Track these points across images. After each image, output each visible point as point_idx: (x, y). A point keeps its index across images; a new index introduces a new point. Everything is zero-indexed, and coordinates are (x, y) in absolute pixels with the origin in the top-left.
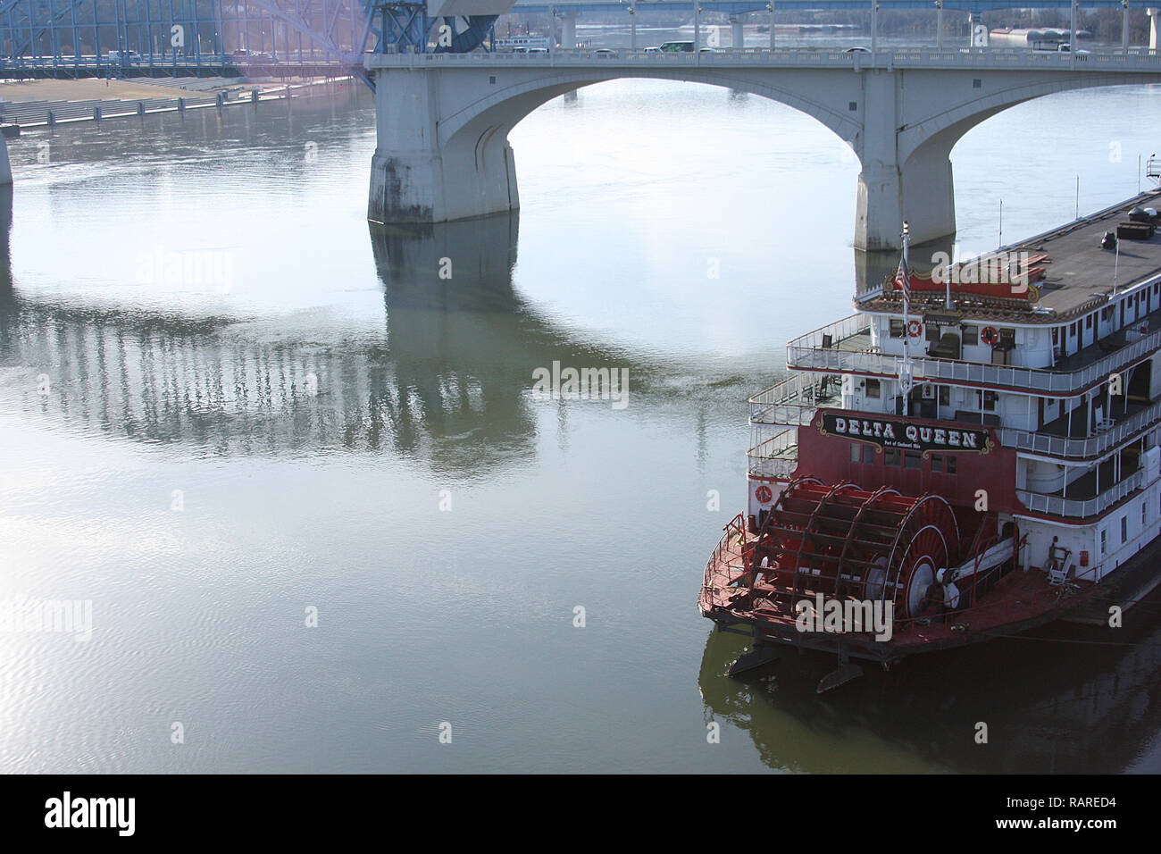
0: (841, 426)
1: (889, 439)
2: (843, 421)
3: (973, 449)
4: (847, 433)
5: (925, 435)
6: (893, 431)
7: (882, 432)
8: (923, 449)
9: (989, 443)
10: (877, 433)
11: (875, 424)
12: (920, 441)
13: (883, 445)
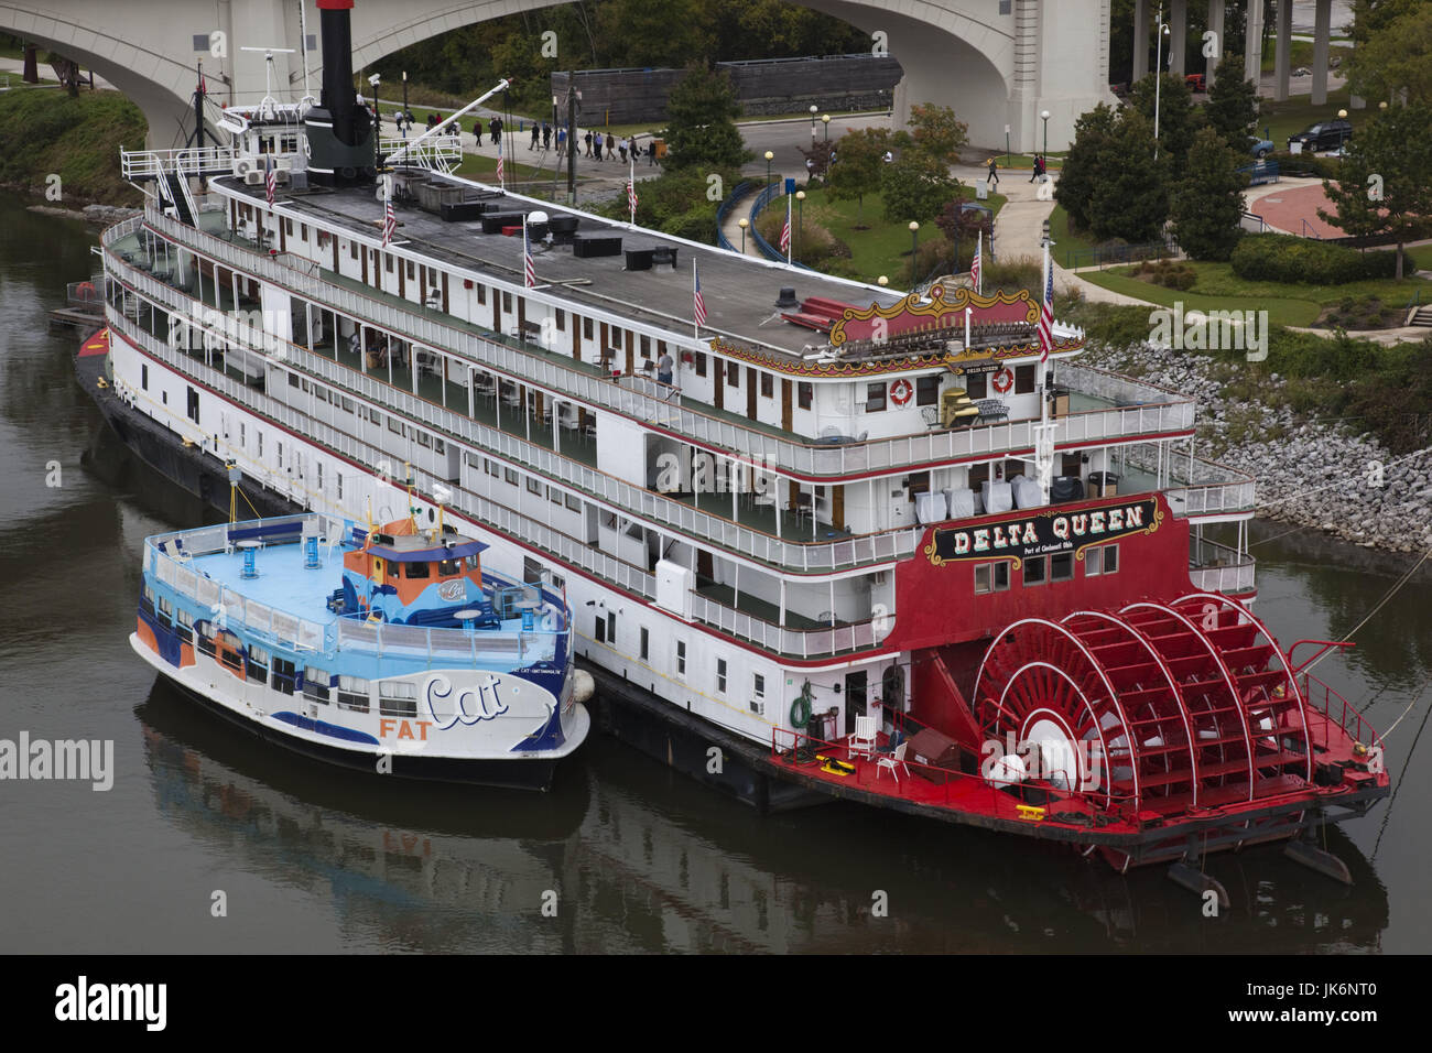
0: (963, 543)
1: (1029, 546)
2: (964, 536)
3: (1140, 528)
4: (972, 552)
5: (1079, 526)
6: (1036, 531)
7: (1020, 537)
8: (1075, 548)
9: (1158, 515)
10: (1014, 541)
11: (1011, 528)
12: (1072, 537)
13: (1021, 555)
